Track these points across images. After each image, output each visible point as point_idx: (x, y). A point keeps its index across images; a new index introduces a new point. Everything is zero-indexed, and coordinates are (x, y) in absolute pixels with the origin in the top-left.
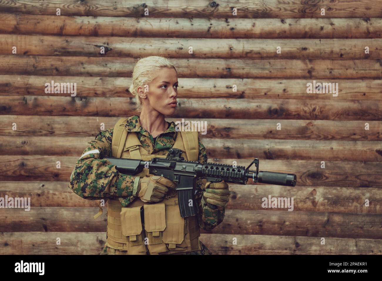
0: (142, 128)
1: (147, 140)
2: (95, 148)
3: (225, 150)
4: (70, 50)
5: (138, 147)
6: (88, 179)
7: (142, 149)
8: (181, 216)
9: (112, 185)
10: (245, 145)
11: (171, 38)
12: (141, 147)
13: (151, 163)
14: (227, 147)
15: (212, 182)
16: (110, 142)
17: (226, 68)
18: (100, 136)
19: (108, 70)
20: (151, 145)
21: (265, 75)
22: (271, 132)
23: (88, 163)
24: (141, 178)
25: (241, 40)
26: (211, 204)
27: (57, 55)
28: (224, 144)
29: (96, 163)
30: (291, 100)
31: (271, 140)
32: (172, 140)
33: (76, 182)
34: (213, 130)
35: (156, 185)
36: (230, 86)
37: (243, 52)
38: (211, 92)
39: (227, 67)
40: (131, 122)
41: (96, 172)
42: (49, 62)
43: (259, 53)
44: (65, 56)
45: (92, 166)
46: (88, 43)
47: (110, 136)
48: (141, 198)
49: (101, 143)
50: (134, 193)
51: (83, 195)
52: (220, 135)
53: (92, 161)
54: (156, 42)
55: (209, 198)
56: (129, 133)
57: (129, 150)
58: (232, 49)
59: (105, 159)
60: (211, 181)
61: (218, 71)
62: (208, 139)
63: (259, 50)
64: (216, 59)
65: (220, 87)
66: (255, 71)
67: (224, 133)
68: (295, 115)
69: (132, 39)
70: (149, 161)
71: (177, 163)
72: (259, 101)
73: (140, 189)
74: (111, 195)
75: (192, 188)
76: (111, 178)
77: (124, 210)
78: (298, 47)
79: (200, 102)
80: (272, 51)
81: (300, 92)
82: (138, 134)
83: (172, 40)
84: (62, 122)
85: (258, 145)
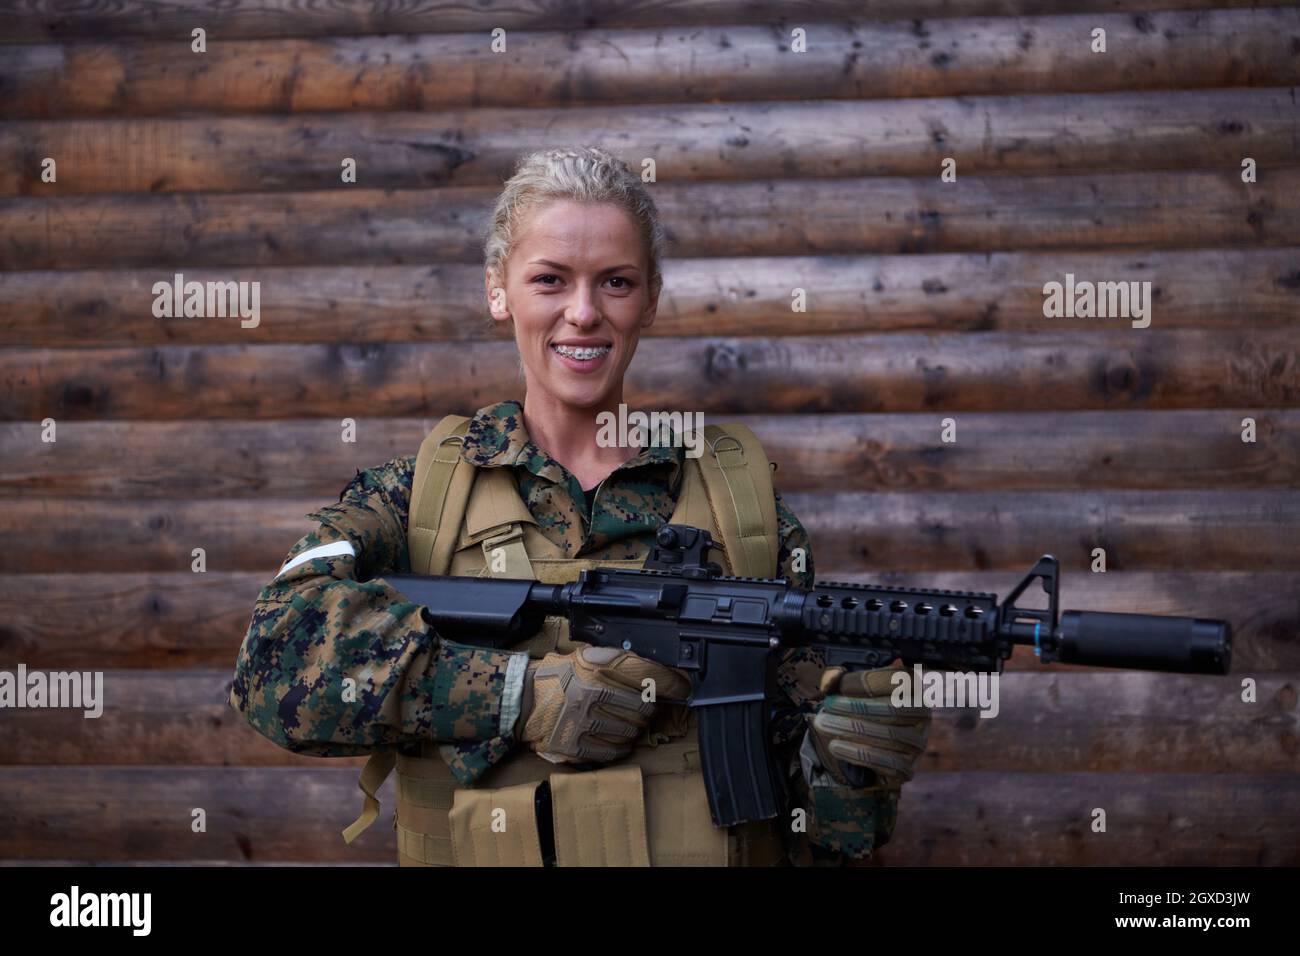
0: (535, 451)
1: (556, 499)
2: (335, 535)
3: (926, 537)
4: (318, 167)
5: (518, 531)
6: (305, 667)
7: (539, 539)
8: (715, 820)
9: (408, 690)
10: (1006, 517)
11: (704, 106)
12: (531, 530)
13: (577, 591)
14: (933, 523)
15: (849, 667)
16: (403, 514)
17: (923, 215)
18: (359, 489)
19: (463, 236)
20: (573, 518)
21: (1078, 236)
22: (1107, 460)
23: (303, 595)
24: (533, 658)
25: (978, 100)
26: (850, 765)
27: (271, 189)
28: (923, 513)
29: (336, 597)
30: (1182, 334)
31: (1109, 493)
32: (663, 497)
33: (255, 679)
34: (877, 457)
35: (599, 687)
36: (937, 281)
37: (986, 147)
38: (865, 308)
39: (926, 209)
40: (488, 427)
41: (340, 635)
42: (242, 216)
43: (1048, 149)
44: (303, 189)
45: (321, 609)
46: (384, 137)
47: (401, 488)
48: (538, 746)
49: (363, 517)
50: (508, 722)
51: (287, 737)
52: (903, 479)
53: (323, 589)
54: (645, 121)
55: (842, 738)
56: (481, 473)
57: (480, 543)
58: (942, 136)
59: (380, 582)
60: (845, 665)
61: (893, 225)
62: (856, 497)
63: (1051, 139)
64: (881, 181)
65: (900, 287)
66: (1036, 224)
67: (919, 470)
68: (1200, 392)
69: (550, 113)
70: (571, 584)
71: (692, 589)
72: (1057, 338)
73: (532, 706)
74: (407, 734)
75: (761, 696)
76: (403, 660)
77: (465, 799)
78: (1206, 122)
79: (823, 351)
80: (1103, 141)
81: (1218, 301)
82: (519, 477)
83: (705, 111)
84: (293, 443)
85: (1057, 514)
